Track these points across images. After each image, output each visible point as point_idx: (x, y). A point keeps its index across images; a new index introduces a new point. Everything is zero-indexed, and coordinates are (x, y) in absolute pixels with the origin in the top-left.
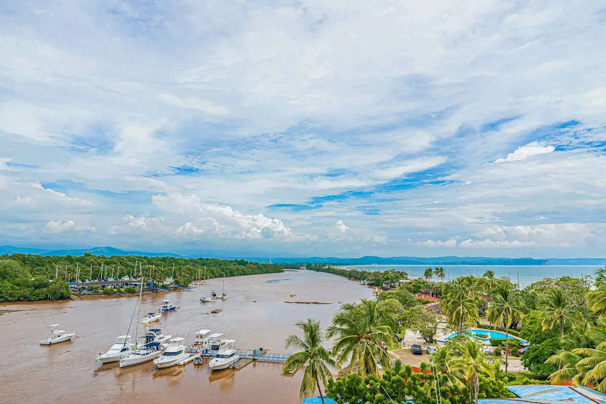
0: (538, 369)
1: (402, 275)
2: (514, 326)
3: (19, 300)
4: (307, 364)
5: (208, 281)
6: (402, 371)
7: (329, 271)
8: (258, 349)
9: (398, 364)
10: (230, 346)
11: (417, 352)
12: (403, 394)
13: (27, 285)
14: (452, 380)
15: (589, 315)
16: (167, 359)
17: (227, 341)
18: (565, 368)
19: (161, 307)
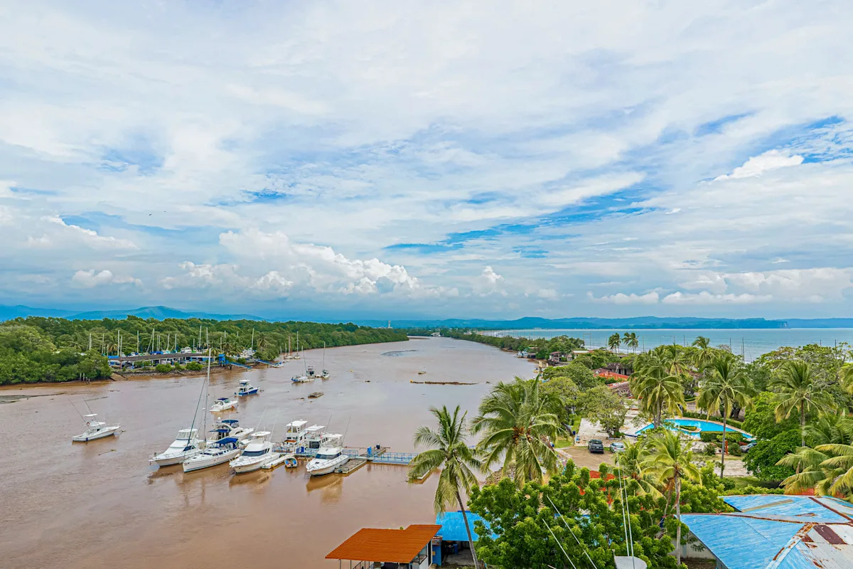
0: (768, 473)
1: (577, 344)
2: (735, 413)
3: (40, 381)
4: (443, 466)
5: (302, 354)
6: (577, 475)
7: (472, 338)
8: (373, 446)
9: (570, 467)
10: (334, 443)
11: (597, 450)
12: (576, 506)
13: (49, 359)
14: (645, 488)
15: (843, 398)
16: (247, 461)
17: (331, 436)
18: (806, 472)
19: (237, 390)
